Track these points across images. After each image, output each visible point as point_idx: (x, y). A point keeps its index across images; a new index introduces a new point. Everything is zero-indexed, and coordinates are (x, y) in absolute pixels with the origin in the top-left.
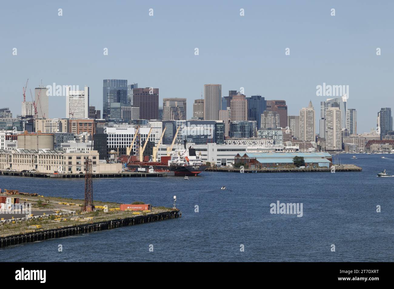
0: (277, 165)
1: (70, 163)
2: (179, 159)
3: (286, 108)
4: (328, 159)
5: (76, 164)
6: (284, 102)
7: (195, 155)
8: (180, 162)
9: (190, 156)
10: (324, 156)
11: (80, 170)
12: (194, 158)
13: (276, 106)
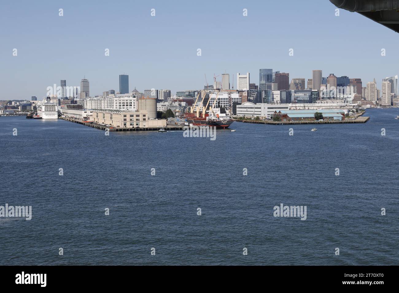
0: (302, 118)
1: (125, 120)
2: (213, 115)
3: (361, 83)
4: (342, 114)
5: (129, 120)
6: (360, 80)
7: (225, 112)
8: (213, 118)
9: (221, 113)
10: (339, 112)
11: (133, 125)
12: (224, 115)
13: (355, 82)
